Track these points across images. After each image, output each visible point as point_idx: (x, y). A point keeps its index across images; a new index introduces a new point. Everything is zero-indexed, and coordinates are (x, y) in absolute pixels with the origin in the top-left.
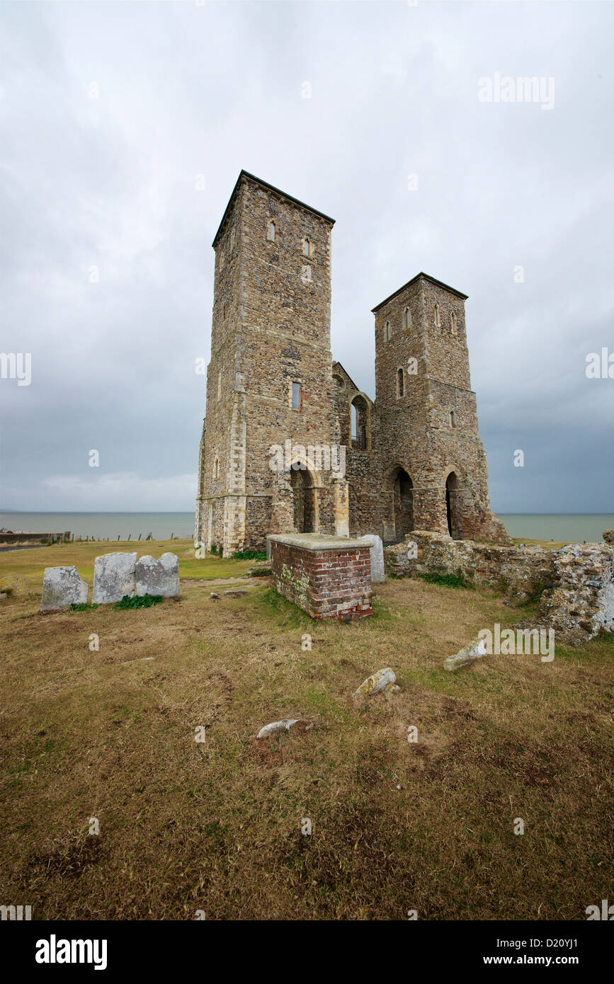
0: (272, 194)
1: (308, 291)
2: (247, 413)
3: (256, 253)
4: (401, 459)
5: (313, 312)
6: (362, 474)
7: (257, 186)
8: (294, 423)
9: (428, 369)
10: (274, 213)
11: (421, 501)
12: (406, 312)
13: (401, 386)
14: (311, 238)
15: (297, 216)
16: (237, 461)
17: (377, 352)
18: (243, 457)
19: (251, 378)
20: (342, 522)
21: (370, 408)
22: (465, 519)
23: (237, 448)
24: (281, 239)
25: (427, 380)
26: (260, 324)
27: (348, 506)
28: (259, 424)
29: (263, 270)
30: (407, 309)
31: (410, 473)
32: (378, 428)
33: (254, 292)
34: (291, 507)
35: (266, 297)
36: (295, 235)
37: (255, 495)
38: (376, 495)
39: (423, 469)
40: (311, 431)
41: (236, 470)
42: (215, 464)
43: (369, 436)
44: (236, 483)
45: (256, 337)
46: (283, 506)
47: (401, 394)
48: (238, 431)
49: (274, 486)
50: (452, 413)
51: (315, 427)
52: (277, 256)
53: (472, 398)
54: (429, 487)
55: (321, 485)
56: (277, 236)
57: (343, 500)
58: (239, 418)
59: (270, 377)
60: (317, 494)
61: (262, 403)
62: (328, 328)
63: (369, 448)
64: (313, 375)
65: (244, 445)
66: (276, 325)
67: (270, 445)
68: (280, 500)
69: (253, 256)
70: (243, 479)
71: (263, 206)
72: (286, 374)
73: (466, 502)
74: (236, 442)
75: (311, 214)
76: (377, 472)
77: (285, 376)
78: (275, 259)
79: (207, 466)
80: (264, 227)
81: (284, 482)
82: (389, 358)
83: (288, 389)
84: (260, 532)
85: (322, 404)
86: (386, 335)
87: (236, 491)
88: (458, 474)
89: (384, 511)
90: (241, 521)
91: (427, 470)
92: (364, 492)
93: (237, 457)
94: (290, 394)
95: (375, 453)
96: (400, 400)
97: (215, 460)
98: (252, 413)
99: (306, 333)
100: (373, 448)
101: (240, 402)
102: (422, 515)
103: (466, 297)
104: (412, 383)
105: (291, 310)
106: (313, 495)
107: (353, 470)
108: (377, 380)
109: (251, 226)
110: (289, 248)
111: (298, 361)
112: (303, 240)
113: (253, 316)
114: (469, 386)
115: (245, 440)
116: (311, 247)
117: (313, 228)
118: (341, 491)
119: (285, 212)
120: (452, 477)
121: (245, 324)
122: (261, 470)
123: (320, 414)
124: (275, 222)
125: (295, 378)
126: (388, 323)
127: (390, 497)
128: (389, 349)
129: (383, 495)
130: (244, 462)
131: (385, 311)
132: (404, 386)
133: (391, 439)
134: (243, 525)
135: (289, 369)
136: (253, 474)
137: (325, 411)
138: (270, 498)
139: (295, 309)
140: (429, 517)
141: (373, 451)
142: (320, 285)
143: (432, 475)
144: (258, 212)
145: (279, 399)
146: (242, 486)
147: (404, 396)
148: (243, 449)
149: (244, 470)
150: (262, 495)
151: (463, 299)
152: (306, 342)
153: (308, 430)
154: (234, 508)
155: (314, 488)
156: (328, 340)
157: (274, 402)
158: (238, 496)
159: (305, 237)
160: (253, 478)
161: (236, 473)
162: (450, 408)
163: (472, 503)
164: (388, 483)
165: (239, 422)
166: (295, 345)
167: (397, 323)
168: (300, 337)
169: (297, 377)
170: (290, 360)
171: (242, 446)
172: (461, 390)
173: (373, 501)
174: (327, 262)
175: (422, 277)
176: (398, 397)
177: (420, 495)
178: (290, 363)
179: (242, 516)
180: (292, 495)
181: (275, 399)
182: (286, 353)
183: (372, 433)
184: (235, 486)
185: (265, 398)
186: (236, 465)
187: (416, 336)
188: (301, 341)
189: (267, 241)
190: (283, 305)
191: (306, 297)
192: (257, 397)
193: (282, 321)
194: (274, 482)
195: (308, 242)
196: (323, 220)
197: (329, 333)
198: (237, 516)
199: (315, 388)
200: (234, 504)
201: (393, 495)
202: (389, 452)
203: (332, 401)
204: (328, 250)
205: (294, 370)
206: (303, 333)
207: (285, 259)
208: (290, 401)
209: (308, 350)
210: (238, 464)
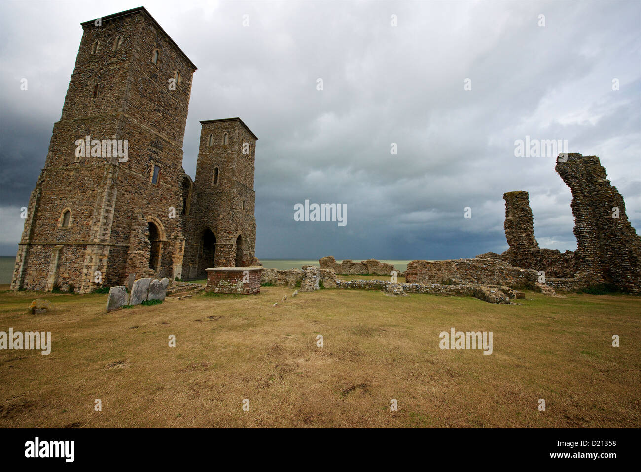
1: (174, 106)
2: (118, 182)
3: (142, 68)
4: (210, 225)
5: (175, 121)
8: (152, 194)
9: (235, 174)
10: (159, 46)
11: (221, 251)
12: (225, 135)
13: (216, 177)
14: (180, 72)
15: (173, 54)
16: (106, 218)
17: (200, 150)
18: (111, 215)
20: (179, 265)
21: (192, 187)
22: (243, 261)
23: (108, 208)
24: (161, 65)
25: (234, 180)
26: (137, 119)
27: (183, 254)
28: (126, 191)
29: (144, 81)
30: (226, 134)
31: (215, 234)
32: (195, 201)
33: (136, 94)
34: (147, 254)
35: (144, 101)
36: (171, 66)
37: (116, 245)
39: (225, 232)
40: (163, 201)
41: (105, 224)
42: (62, 215)
44: (104, 235)
45: (134, 127)
46: (142, 253)
47: (215, 183)
48: (110, 195)
49: (132, 239)
50: (244, 201)
51: (166, 199)
52: (157, 75)
53: (254, 194)
54: (227, 243)
55: (165, 239)
56: (158, 62)
57: (181, 250)
58: (113, 185)
59: (139, 158)
60: (161, 246)
61: (131, 176)
62: (183, 134)
64: (170, 163)
65: (114, 206)
66: (148, 122)
67: (133, 208)
68: (139, 249)
69: (139, 69)
70: (109, 232)
71: (153, 37)
72: (151, 158)
73: (244, 252)
74: (108, 203)
75: (183, 58)
76: (190, 231)
77: (150, 160)
78: (154, 76)
80: (151, 52)
81: (144, 236)
82: (209, 158)
83: (151, 170)
84: (116, 273)
85: (172, 184)
86: (208, 142)
87: (102, 241)
88: (242, 236)
89: (192, 258)
90: (104, 264)
91: (228, 233)
93: (106, 214)
94: (152, 173)
95: (191, 218)
96: (213, 186)
98: (122, 182)
99: (168, 133)
101: (114, 172)
102: (220, 260)
103: (258, 139)
104: (223, 179)
105: (160, 115)
106: (159, 246)
108: (197, 169)
109: (142, 48)
110: (165, 74)
111: (160, 152)
112: (175, 72)
113: (133, 111)
114: (253, 187)
115: (114, 202)
116: (179, 78)
117: (183, 67)
118: (180, 244)
119: (167, 48)
120: (239, 238)
121: (127, 116)
122: (122, 226)
123: (171, 191)
124: (159, 52)
125: (157, 163)
126: (211, 136)
127: (197, 248)
128: (210, 152)
129: (193, 246)
130: (112, 219)
131: (210, 127)
132: (218, 179)
133: (204, 210)
134: (105, 267)
135: (154, 155)
136: (117, 229)
137: (174, 189)
138: (128, 247)
139: (163, 115)
140: (225, 261)
142: (182, 105)
143: (230, 236)
144: (148, 40)
145: (143, 175)
146: (108, 238)
147: (218, 185)
148: (112, 209)
149: (111, 225)
150: (122, 245)
151: (256, 139)
152: (167, 140)
153: (161, 200)
154: (100, 254)
155: (160, 241)
156: (182, 142)
157: (140, 177)
158: (104, 245)
159: (177, 70)
160: (116, 232)
161: (105, 227)
162: (243, 198)
163: (248, 253)
164: (197, 238)
165: (112, 188)
166: (160, 140)
167: (217, 139)
168: (163, 135)
169: (158, 162)
170: (155, 149)
171: (112, 207)
172: (250, 189)
174: (188, 92)
175: (238, 120)
176: (213, 185)
177: (221, 247)
178: (155, 151)
179: (105, 260)
180: (150, 246)
181: (141, 175)
182: (153, 144)
183: (191, 204)
184: (102, 237)
185: (133, 173)
186: (105, 221)
187: (230, 152)
188: (165, 138)
189: (151, 63)
190: (155, 110)
191: (172, 110)
192: (127, 171)
193: (153, 120)
194: (133, 235)
195: (178, 74)
196: (190, 64)
197: (183, 137)
198: (101, 260)
199: (170, 172)
200: (100, 251)
201: (199, 247)
202: (201, 218)
203: (179, 183)
204: (190, 85)
205: (157, 157)
206: (166, 133)
207: (162, 79)
208: (151, 178)
209: (168, 146)
210: (107, 220)
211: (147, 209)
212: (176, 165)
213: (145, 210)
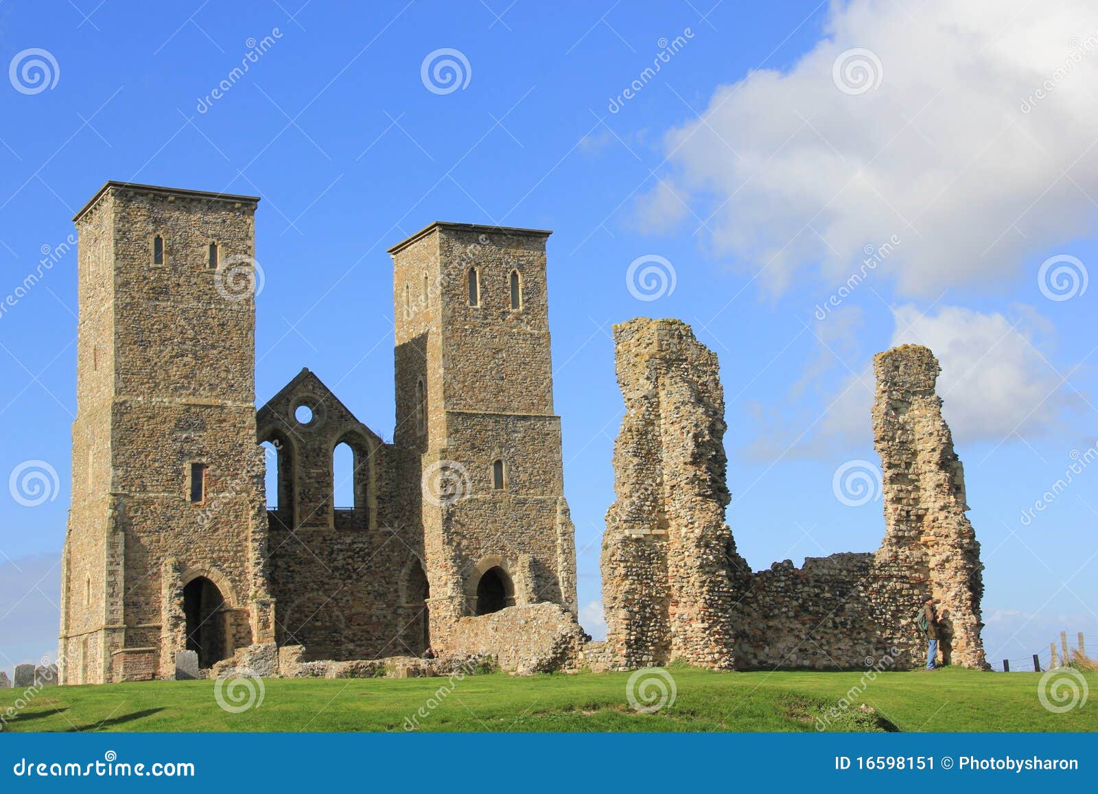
0: (155, 195)
1: (216, 322)
2: (126, 520)
3: (134, 294)
6: (355, 576)
7: (131, 194)
8: (194, 523)
10: (157, 222)
11: (435, 619)
12: (426, 278)
14: (218, 240)
15: (195, 213)
16: (111, 584)
18: (120, 579)
19: (131, 471)
23: (112, 568)
24: (171, 259)
25: (444, 414)
28: (142, 531)
29: (145, 315)
30: (425, 274)
31: (426, 574)
33: (133, 350)
34: (182, 637)
35: (151, 352)
36: (193, 245)
37: (137, 626)
38: (384, 612)
40: (221, 530)
41: (111, 595)
42: (86, 584)
43: (373, 504)
44: (111, 612)
45: (137, 413)
46: (171, 638)
48: (112, 546)
49: (162, 613)
50: (497, 463)
52: (166, 287)
53: (551, 427)
55: (233, 606)
56: (166, 256)
57: (265, 625)
58: (115, 528)
59: (157, 465)
60: (229, 619)
61: (145, 502)
63: (373, 524)
64: (226, 448)
65: (122, 563)
67: (159, 558)
68: (169, 630)
69: (129, 299)
70: (120, 606)
71: (142, 218)
72: (182, 454)
74: (111, 559)
75: (218, 201)
76: (388, 569)
77: (181, 459)
78: (160, 292)
79: (75, 585)
80: (145, 251)
81: (174, 606)
82: (409, 355)
83: (184, 476)
86: (405, 306)
87: (110, 621)
91: (440, 567)
92: (359, 609)
93: (111, 579)
94: (188, 482)
95: (382, 535)
96: (420, 437)
97: (86, 579)
98: (133, 517)
99: (212, 387)
100: (380, 524)
101: (116, 506)
103: (547, 234)
105: (188, 359)
106: (224, 621)
107: (336, 569)
109: (126, 258)
110: (185, 268)
111: (201, 433)
112: (206, 249)
113: (134, 384)
115: (121, 556)
116: (218, 254)
117: (224, 221)
118: (261, 614)
119: (176, 215)
121: (120, 401)
122: (145, 592)
123: (236, 504)
124: (161, 237)
125: (196, 458)
126: (408, 286)
130: (122, 583)
135: (186, 447)
136: (135, 599)
138: (159, 628)
139: (196, 357)
141: (381, 530)
142: (236, 308)
144: (135, 232)
145: (172, 491)
146: (120, 615)
148: (120, 568)
149: (121, 595)
150: (146, 625)
151: (541, 237)
152: (213, 401)
153: (216, 529)
155: (226, 611)
157: (165, 497)
158: (115, 629)
160: (134, 604)
161: (112, 600)
165: (114, 531)
166: (194, 410)
167: (416, 293)
168: (204, 396)
169: (199, 455)
170: (189, 433)
171: (118, 564)
172: (529, 418)
173: (379, 623)
177: (435, 608)
178: (187, 438)
180: (184, 623)
181: (166, 493)
182: (181, 425)
183: (378, 497)
184: (110, 617)
185: (151, 494)
187: (434, 329)
188: (206, 402)
189: (150, 270)
190: (177, 356)
192: (140, 495)
193: (176, 379)
194: (162, 607)
195: (216, 246)
196: (239, 205)
199: (228, 466)
200: (109, 639)
204: (250, 247)
205: (194, 447)
207: (179, 285)
208: (189, 492)
209: (216, 414)
210: (114, 588)
211: (188, 554)
212: (241, 445)
213: (184, 557)
